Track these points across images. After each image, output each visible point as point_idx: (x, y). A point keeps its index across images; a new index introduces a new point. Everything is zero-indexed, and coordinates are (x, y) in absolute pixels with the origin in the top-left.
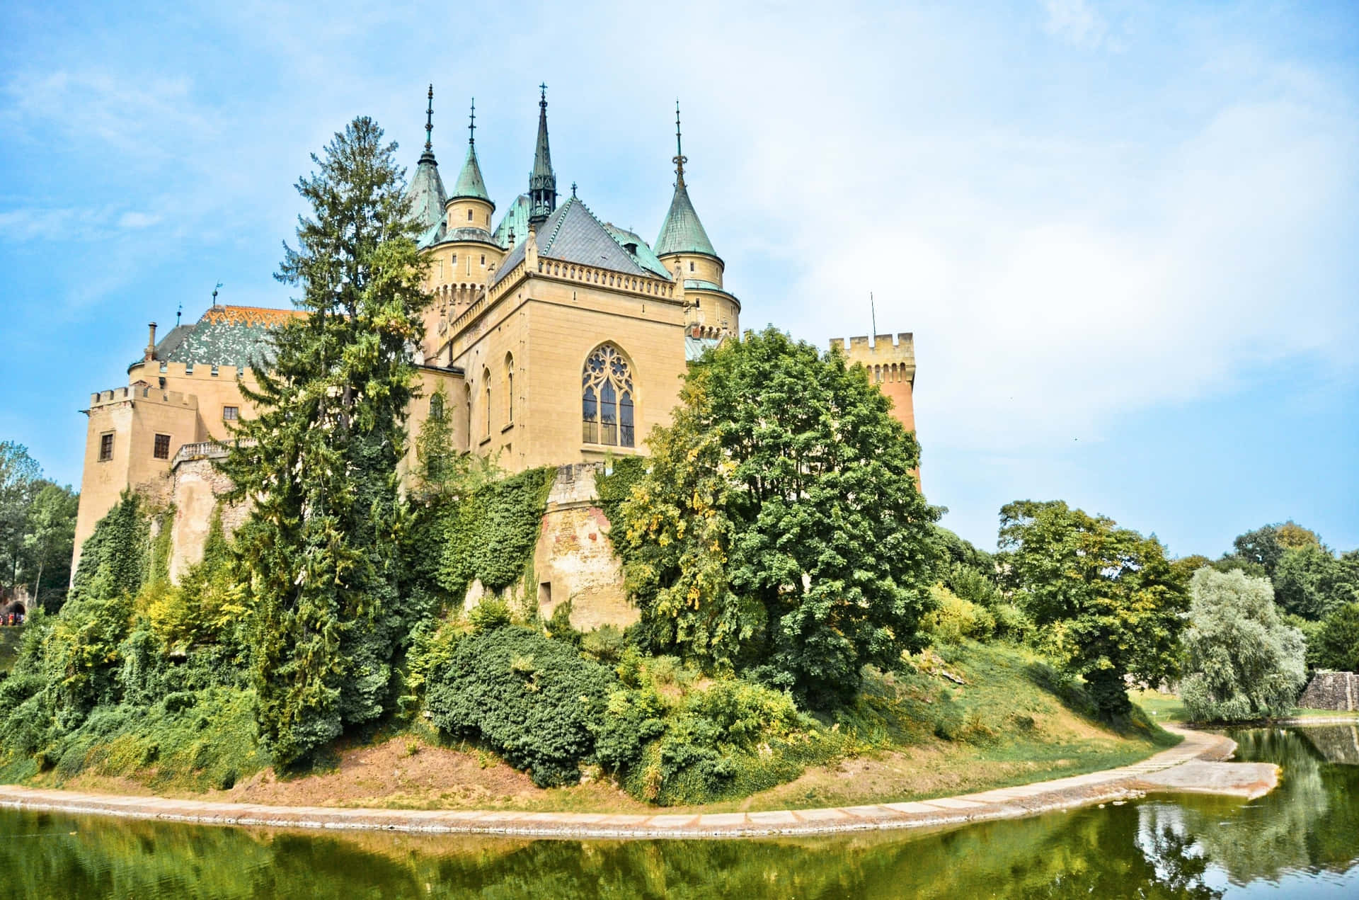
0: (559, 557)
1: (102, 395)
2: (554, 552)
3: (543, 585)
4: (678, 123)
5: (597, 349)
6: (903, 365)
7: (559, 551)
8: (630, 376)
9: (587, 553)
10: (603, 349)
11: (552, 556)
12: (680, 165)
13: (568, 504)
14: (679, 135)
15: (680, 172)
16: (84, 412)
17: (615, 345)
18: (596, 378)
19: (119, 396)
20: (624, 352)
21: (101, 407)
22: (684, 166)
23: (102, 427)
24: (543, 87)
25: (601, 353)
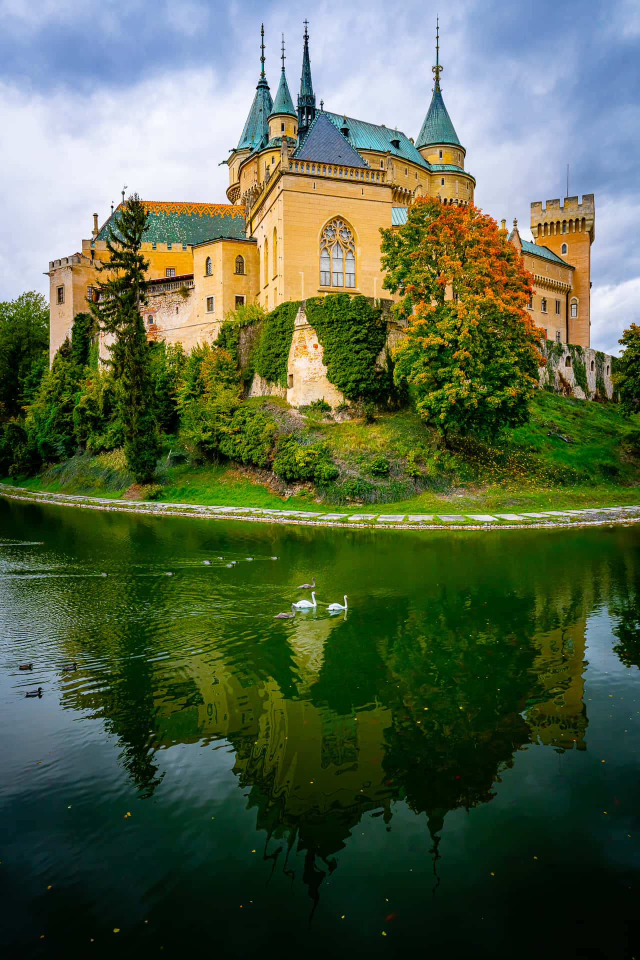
0: (297, 359)
1: (55, 263)
2: (295, 356)
3: (290, 375)
4: (438, 37)
5: (330, 221)
6: (584, 219)
7: (297, 355)
8: (353, 239)
9: (312, 356)
10: (335, 222)
11: (294, 359)
12: (437, 73)
13: (301, 326)
14: (438, 48)
15: (437, 79)
16: (46, 274)
17: (343, 218)
18: (330, 242)
19: (64, 263)
20: (349, 224)
21: (55, 270)
22: (440, 74)
23: (58, 283)
24: (306, 23)
25: (333, 224)
